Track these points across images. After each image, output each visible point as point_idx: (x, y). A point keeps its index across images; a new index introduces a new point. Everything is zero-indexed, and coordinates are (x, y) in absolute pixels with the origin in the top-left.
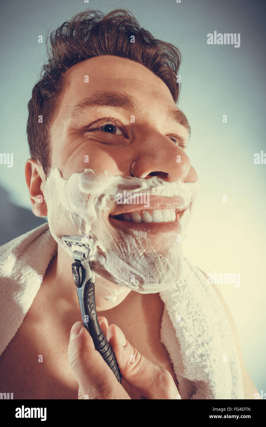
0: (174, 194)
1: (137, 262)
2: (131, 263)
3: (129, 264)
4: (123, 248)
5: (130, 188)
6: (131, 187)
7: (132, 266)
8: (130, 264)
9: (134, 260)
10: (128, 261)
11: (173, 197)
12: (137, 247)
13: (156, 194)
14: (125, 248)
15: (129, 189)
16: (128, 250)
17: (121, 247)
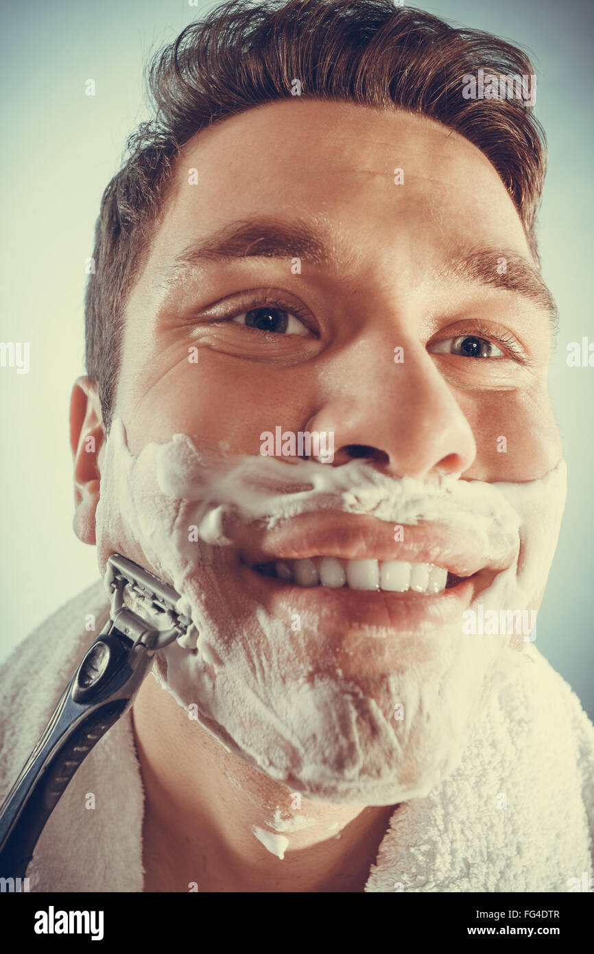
0: (420, 516)
1: (289, 701)
2: (273, 704)
3: (268, 704)
4: (259, 656)
5: (288, 489)
6: (293, 486)
7: (275, 712)
8: (272, 707)
9: (282, 695)
10: (267, 696)
11: (416, 523)
12: (294, 656)
13: (358, 512)
14: (263, 658)
15: (286, 491)
16: (270, 666)
17: (254, 653)
